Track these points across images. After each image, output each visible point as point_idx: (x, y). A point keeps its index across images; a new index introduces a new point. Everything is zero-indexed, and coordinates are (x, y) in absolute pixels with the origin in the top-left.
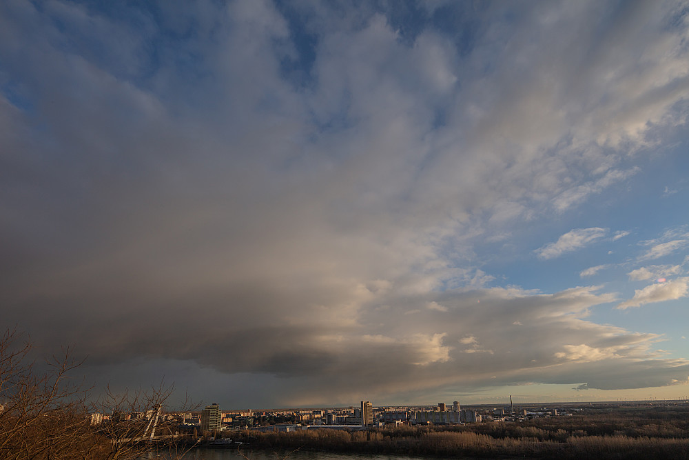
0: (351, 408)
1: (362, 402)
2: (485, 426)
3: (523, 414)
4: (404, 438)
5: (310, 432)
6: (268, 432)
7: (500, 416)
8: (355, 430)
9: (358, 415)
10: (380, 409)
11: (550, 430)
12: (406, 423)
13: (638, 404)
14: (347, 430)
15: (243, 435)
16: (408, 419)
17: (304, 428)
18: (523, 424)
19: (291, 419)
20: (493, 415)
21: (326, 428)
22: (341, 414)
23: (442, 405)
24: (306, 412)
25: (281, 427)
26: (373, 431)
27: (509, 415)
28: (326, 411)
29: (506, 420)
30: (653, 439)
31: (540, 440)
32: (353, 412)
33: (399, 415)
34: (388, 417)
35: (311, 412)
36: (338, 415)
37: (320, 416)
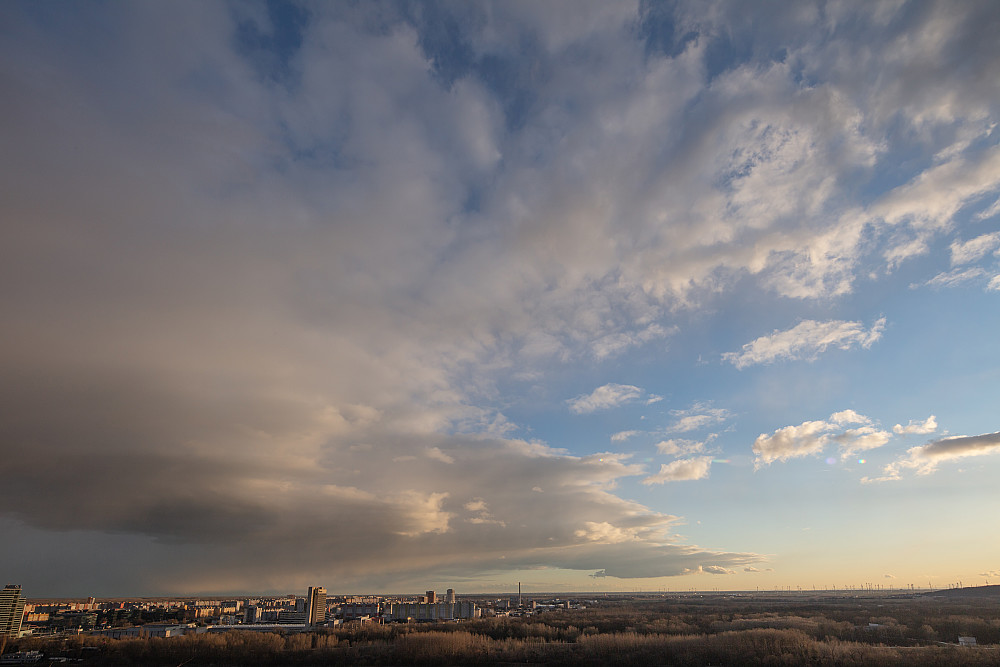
0: (290, 597)
1: (311, 588)
2: (483, 623)
3: (532, 606)
4: (370, 643)
5: (211, 637)
6: (126, 639)
7: (504, 609)
8: (292, 632)
9: (301, 607)
10: (338, 600)
11: (560, 627)
12: (376, 621)
13: (652, 595)
14: (280, 632)
15: (70, 644)
16: (380, 614)
17: (200, 630)
18: (530, 621)
19: (178, 616)
20: (496, 609)
21: (242, 629)
22: (272, 607)
23: (430, 595)
24: (207, 603)
25: (153, 629)
26: (324, 632)
27: (515, 608)
28: (246, 602)
29: (511, 615)
30: (662, 637)
31: (547, 641)
32: (293, 603)
33: (368, 608)
34: (350, 611)
35: (218, 603)
36: (267, 608)
37: (233, 610)
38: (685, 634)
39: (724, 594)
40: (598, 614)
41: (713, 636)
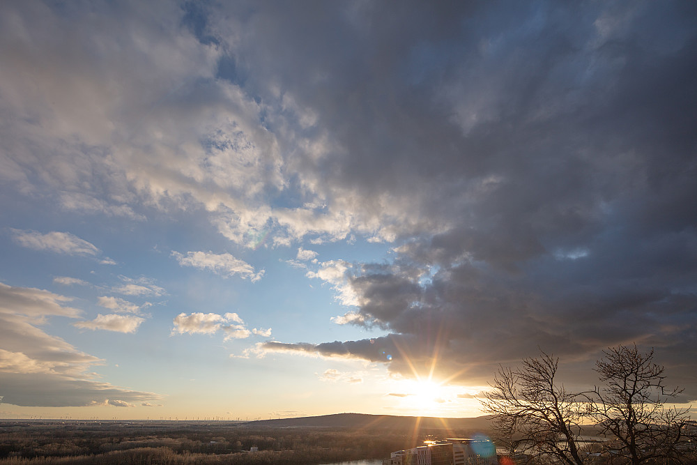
13: (52, 422)
30: (49, 459)
38: (74, 455)
39: (120, 422)
41: (99, 455)
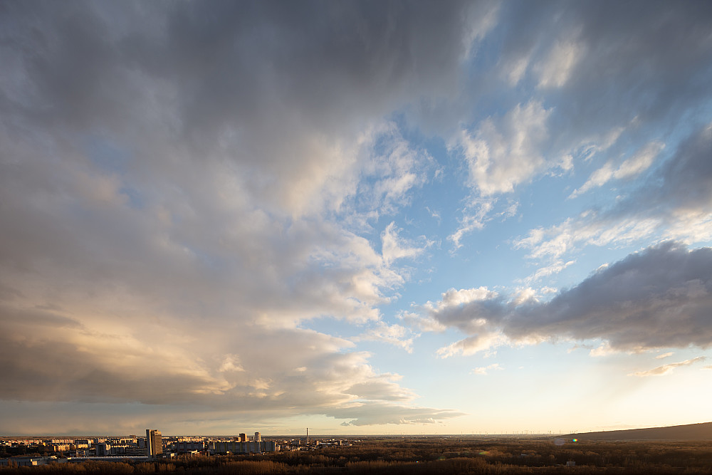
0: (131, 437)
1: (148, 431)
2: (282, 455)
3: (316, 444)
4: (200, 469)
5: (71, 465)
7: (297, 446)
8: (138, 461)
9: (142, 444)
10: (171, 439)
11: (334, 457)
12: (203, 454)
13: (396, 437)
14: (129, 461)
16: (206, 449)
17: (61, 461)
18: (315, 453)
19: (36, 450)
20: (291, 446)
21: (97, 460)
22: (118, 444)
23: (243, 436)
24: (62, 441)
25: (19, 461)
26: (163, 462)
27: (304, 445)
28: (96, 440)
29: (301, 449)
31: (326, 466)
32: (135, 441)
33: (194, 445)
34: (182, 447)
35: (72, 441)
36: (115, 445)
37: (86, 446)
40: (360, 449)
